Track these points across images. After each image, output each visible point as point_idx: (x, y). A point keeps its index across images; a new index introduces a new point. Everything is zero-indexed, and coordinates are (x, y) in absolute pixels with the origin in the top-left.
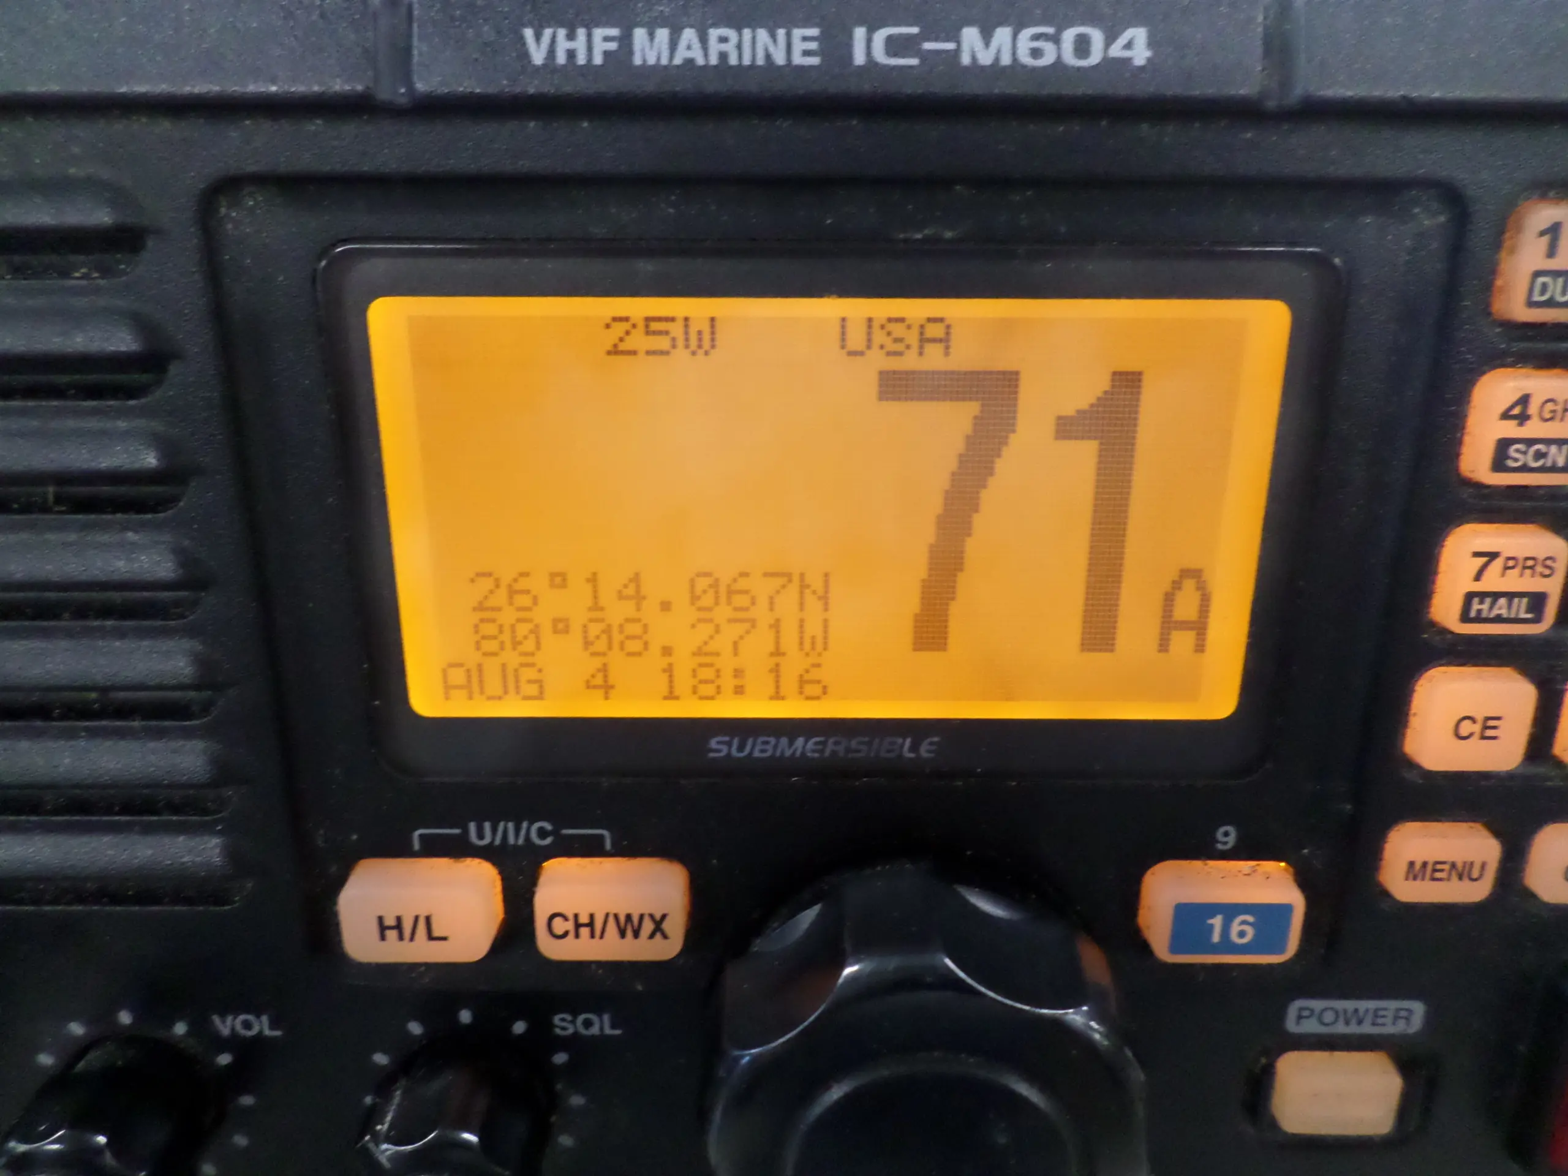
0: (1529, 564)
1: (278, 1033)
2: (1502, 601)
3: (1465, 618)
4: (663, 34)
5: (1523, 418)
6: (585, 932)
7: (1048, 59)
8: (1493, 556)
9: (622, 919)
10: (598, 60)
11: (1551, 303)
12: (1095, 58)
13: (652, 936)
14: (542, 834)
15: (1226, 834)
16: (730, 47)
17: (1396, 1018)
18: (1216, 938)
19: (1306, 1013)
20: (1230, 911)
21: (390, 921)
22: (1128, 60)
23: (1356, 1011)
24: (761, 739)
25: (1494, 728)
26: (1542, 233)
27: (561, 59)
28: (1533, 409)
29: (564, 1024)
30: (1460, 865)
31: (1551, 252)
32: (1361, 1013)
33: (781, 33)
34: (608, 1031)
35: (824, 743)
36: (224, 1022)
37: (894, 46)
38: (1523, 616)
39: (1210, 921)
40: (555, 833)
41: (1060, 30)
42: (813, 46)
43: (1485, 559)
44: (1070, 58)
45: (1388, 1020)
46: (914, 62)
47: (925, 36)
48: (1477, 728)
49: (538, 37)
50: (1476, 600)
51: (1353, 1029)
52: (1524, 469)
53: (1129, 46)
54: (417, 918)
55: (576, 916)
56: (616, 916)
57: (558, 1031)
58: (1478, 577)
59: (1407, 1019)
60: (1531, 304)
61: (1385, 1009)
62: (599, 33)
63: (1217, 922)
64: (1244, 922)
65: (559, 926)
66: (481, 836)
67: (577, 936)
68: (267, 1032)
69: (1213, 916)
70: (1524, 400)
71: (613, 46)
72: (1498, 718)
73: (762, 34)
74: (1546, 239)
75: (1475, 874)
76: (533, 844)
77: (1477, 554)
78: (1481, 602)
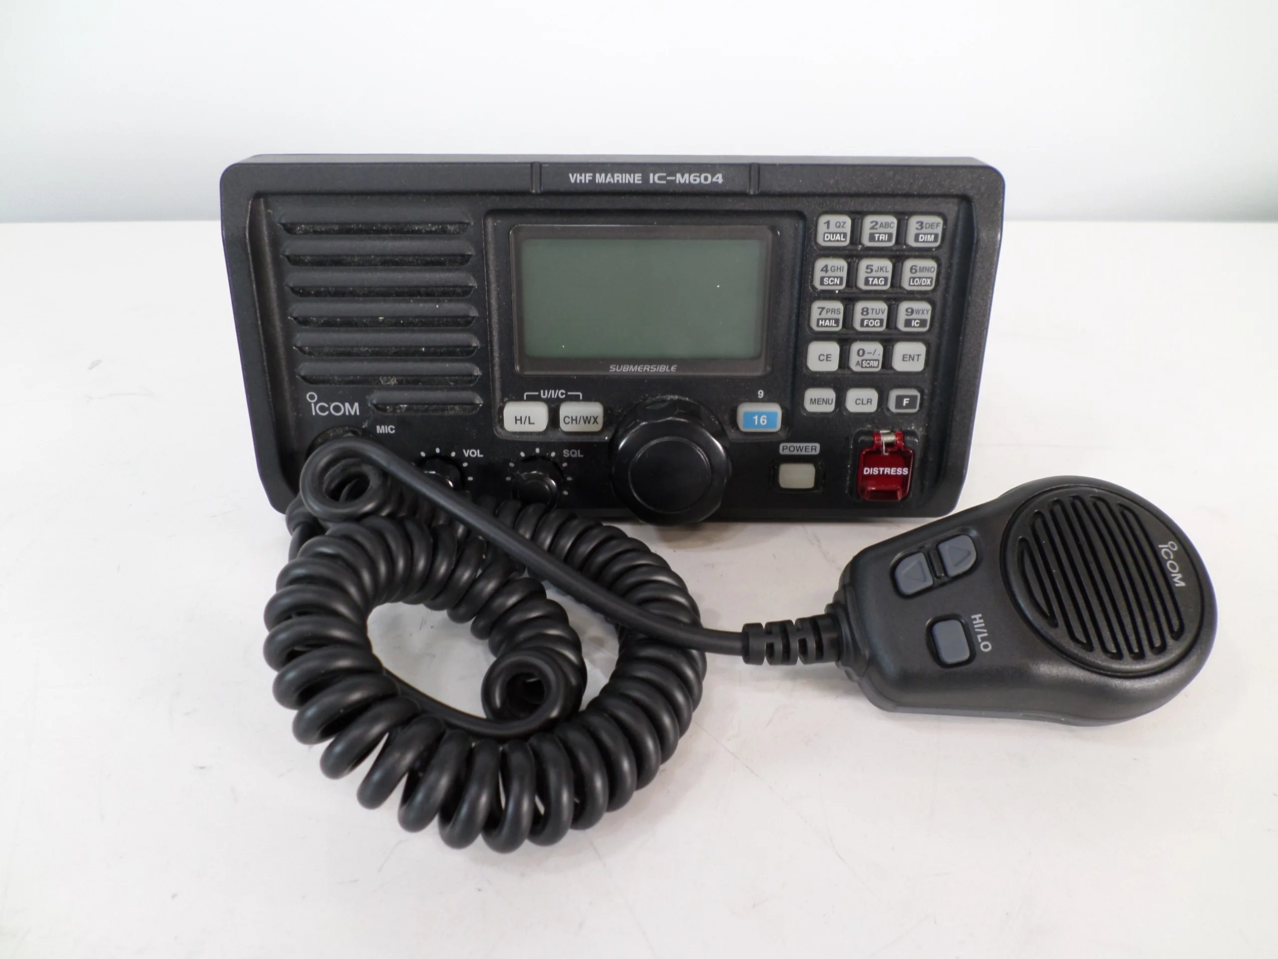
0: (833, 311)
1: (482, 456)
2: (827, 321)
3: (818, 325)
4: (603, 175)
5: (826, 271)
6: (574, 422)
7: (698, 182)
8: (823, 308)
9: (585, 418)
10: (587, 181)
11: (830, 241)
12: (709, 181)
13: (594, 423)
14: (562, 394)
15: (761, 393)
16: (620, 179)
17: (812, 449)
18: (756, 423)
19: (785, 448)
20: (760, 414)
21: (518, 418)
22: (717, 182)
23: (800, 447)
24: (625, 366)
25: (830, 358)
26: (825, 223)
27: (578, 181)
28: (829, 268)
29: (566, 453)
30: (825, 400)
31: (828, 228)
32: (801, 448)
33: (632, 175)
34: (579, 456)
35: (643, 367)
36: (466, 452)
37: (660, 178)
38: (833, 325)
39: (754, 418)
40: (566, 394)
41: (700, 175)
42: (640, 178)
43: (821, 310)
44: (703, 181)
45: (810, 451)
46: (665, 182)
47: (668, 175)
48: (825, 358)
49: (573, 177)
50: (820, 321)
51: (799, 453)
52: (829, 284)
53: (718, 178)
54: (526, 417)
55: (572, 417)
56: (583, 417)
57: (564, 455)
58: (820, 314)
59: (815, 449)
60: (824, 241)
61: (809, 446)
62: (587, 175)
63: (756, 417)
64: (764, 418)
65: (567, 420)
66: (544, 395)
67: (572, 423)
68: (479, 455)
69: (755, 416)
70: (826, 266)
71: (591, 178)
72: (831, 355)
73: (628, 175)
74: (826, 225)
75: (830, 402)
76: (560, 398)
77: (819, 308)
78: (822, 321)
